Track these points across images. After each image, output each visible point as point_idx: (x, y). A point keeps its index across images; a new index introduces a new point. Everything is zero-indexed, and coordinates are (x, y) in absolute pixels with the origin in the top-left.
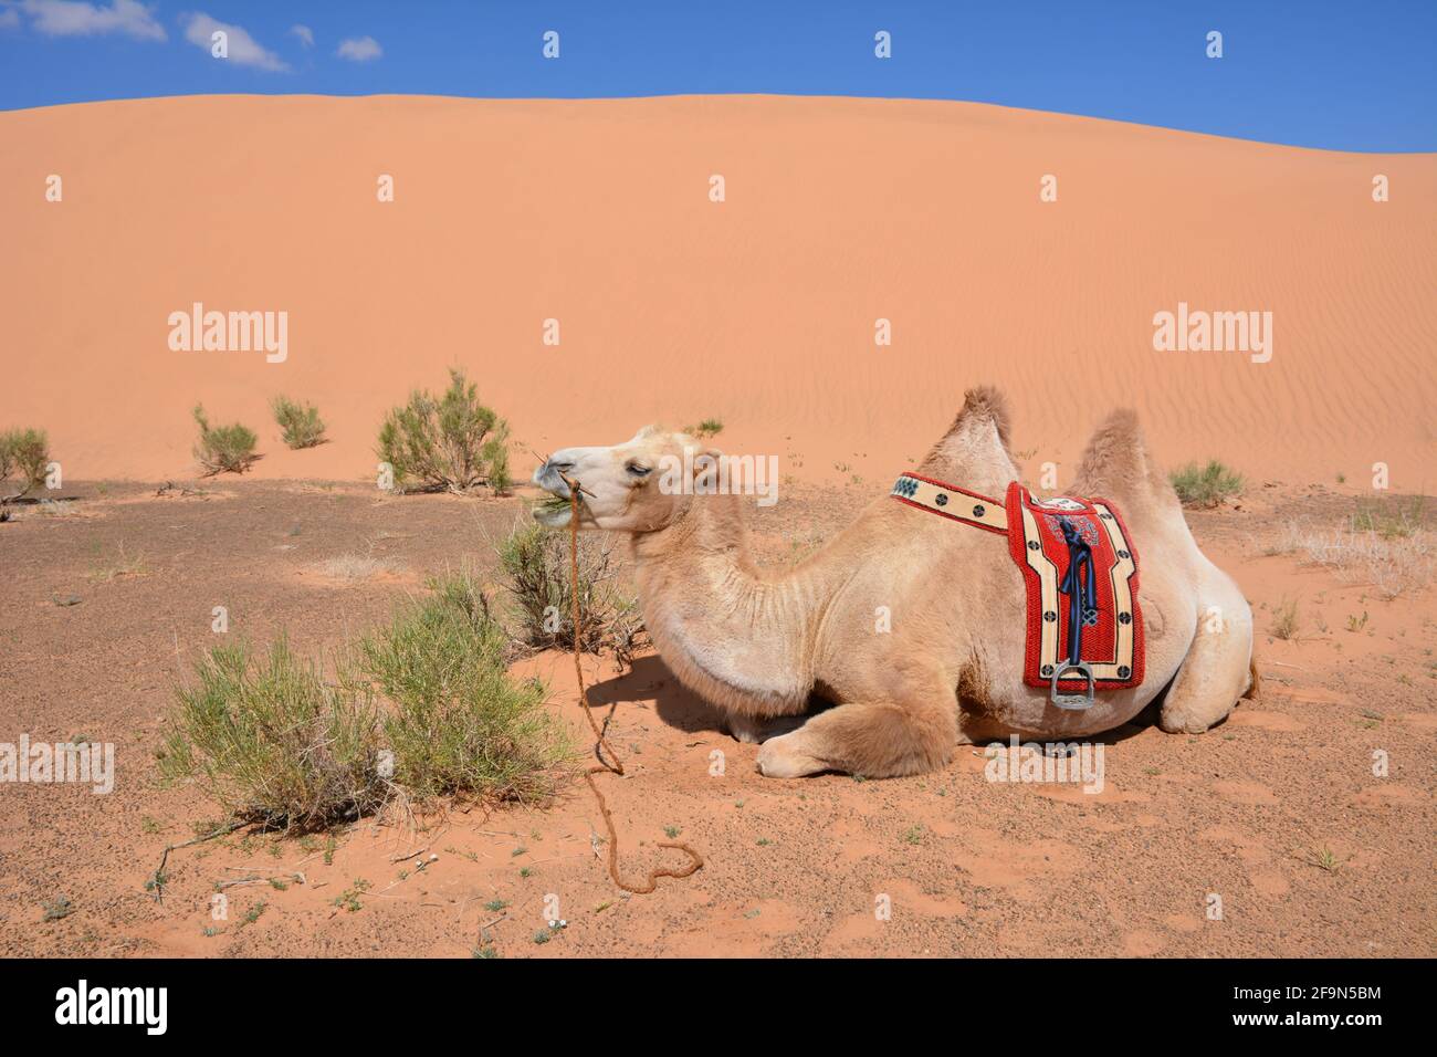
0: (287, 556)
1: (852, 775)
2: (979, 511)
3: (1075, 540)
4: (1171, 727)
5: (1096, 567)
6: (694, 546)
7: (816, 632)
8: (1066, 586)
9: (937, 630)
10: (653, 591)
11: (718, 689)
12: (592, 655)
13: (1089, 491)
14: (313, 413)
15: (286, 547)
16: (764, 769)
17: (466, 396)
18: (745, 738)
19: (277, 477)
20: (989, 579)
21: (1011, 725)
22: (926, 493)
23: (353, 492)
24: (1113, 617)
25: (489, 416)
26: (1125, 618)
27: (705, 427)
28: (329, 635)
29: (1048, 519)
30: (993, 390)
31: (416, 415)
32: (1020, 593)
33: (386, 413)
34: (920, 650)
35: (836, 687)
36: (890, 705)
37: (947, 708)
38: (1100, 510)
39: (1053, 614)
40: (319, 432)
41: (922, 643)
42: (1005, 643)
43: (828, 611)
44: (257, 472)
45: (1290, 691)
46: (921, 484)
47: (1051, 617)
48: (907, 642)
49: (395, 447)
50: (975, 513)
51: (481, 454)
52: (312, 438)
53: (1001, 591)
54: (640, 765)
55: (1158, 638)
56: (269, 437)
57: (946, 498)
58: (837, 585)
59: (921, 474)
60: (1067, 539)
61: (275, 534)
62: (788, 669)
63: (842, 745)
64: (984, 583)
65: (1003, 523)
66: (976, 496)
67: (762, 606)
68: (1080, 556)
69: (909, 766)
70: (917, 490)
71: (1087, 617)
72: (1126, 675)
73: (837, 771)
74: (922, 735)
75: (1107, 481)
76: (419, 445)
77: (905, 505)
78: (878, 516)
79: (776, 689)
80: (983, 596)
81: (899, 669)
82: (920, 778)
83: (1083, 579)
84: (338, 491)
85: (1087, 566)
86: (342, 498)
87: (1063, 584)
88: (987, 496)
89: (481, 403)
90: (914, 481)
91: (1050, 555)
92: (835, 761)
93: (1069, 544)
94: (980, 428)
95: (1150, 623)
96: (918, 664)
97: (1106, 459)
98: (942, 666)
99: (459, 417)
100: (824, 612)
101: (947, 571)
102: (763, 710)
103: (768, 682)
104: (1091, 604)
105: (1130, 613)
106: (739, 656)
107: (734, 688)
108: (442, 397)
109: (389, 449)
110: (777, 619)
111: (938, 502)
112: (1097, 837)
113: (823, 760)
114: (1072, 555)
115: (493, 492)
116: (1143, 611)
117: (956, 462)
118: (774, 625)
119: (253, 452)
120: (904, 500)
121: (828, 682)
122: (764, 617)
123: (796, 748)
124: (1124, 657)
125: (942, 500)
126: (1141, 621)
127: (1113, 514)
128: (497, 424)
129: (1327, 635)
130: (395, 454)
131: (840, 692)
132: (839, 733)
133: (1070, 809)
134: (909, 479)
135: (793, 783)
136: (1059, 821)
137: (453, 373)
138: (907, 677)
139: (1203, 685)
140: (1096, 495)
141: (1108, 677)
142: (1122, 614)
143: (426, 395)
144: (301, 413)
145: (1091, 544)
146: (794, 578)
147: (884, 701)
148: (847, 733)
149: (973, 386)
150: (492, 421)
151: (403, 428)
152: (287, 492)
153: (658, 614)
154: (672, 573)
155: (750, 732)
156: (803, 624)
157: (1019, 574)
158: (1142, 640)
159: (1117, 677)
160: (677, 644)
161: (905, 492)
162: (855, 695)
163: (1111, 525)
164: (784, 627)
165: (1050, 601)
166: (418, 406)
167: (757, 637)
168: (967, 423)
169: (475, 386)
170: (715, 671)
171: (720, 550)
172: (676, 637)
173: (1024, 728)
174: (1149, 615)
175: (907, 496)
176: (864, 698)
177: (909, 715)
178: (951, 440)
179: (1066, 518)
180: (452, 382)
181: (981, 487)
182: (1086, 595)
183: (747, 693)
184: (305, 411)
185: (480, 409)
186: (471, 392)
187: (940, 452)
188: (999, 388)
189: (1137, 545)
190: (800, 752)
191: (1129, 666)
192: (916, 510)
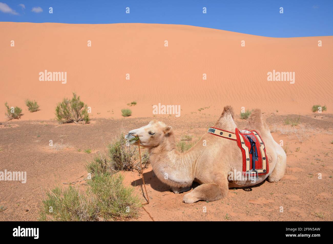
0: (39, 143)
1: (206, 201)
2: (230, 136)
3: (252, 141)
4: (271, 181)
5: (257, 147)
6: (165, 150)
7: (195, 167)
8: (251, 152)
9: (223, 165)
10: (156, 162)
11: (172, 183)
12: (131, 171)
13: (251, 128)
14: (36, 103)
15: (37, 141)
16: (186, 202)
17: (77, 99)
18: (176, 192)
19: (28, 120)
20: (234, 152)
21: (238, 184)
22: (217, 132)
23: (49, 123)
24: (261, 158)
25: (83, 104)
26: (264, 158)
27: (132, 103)
28: (58, 167)
29: (244, 136)
30: (230, 106)
31: (65, 104)
32: (241, 155)
33: (57, 104)
34: (220, 170)
35: (200, 180)
36: (213, 183)
37: (226, 183)
38: (255, 133)
39: (249, 159)
40: (37, 108)
41: (220, 168)
42: (238, 166)
43: (197, 162)
44: (22, 119)
45: (291, 169)
46: (216, 130)
47: (248, 159)
48: (217, 168)
49: (60, 112)
50: (229, 136)
51: (81, 113)
52: (36, 109)
53: (236, 154)
54: (154, 203)
55: (271, 162)
56: (25, 109)
57: (222, 133)
58: (198, 155)
59: (215, 127)
60: (250, 141)
61: (33, 137)
62: (188, 176)
63: (204, 194)
64: (233, 152)
65: (235, 138)
66: (229, 132)
67: (181, 162)
68: (253, 145)
69: (219, 197)
70: (215, 131)
71: (256, 159)
72: (265, 172)
73: (202, 200)
74: (221, 190)
75: (255, 126)
76: (66, 112)
77: (212, 135)
78: (207, 138)
79: (186, 181)
80: (233, 156)
81: (215, 175)
82: (221, 200)
83: (254, 150)
84: (45, 123)
85: (255, 147)
86: (46, 126)
87: (250, 151)
88: (231, 132)
89: (81, 101)
90: (214, 129)
91: (247, 145)
92: (202, 198)
93: (250, 142)
94: (228, 116)
95: (269, 159)
96: (220, 173)
97: (255, 121)
98: (225, 173)
99: (76, 105)
100: (196, 162)
101: (224, 150)
102: (182, 186)
103: (184, 180)
104: (257, 156)
105: (265, 157)
106: (177, 174)
107: (175, 182)
108: (71, 99)
109: (58, 113)
110: (185, 165)
111: (220, 134)
112: (268, 213)
113: (199, 198)
114: (251, 145)
115: (85, 122)
116: (267, 157)
117: (223, 124)
118: (184, 166)
119: (21, 114)
120: (211, 133)
121: (198, 179)
122: (182, 164)
123: (193, 196)
124: (264, 168)
125: (221, 133)
126: (267, 159)
127: (258, 134)
128: (84, 106)
129: (292, 153)
130: (60, 114)
131: (201, 181)
132: (203, 191)
133: (258, 206)
134: (213, 129)
135: (193, 205)
136: (258, 209)
137: (74, 94)
138: (217, 177)
139: (278, 171)
140: (253, 129)
141: (261, 172)
142: (263, 158)
143: (67, 99)
144: (33, 103)
145: (255, 141)
146: (188, 154)
147: (212, 182)
148: (205, 191)
149: (225, 106)
150: (83, 105)
151: (62, 108)
152: (32, 124)
153: (157, 167)
154: (161, 157)
155: (177, 191)
156: (191, 165)
157: (240, 150)
158: (268, 163)
159: (263, 172)
160: (162, 174)
161: (212, 132)
162: (205, 182)
163: (257, 136)
164: (187, 166)
165: (248, 156)
166: (65, 102)
167: (180, 170)
168: (225, 114)
169: (79, 97)
170: (171, 179)
171: (171, 150)
172: (162, 172)
173: (241, 185)
174: (269, 157)
175: (213, 133)
176: (207, 182)
177: (218, 185)
178: (222, 119)
179: (248, 135)
180: (73, 96)
181: (229, 130)
182: (255, 154)
183: (179, 183)
184: (34, 103)
185: (80, 102)
186: (78, 98)
187: (219, 122)
188: (232, 106)
189: (264, 141)
190: (194, 197)
191: (266, 169)
192: (215, 136)
